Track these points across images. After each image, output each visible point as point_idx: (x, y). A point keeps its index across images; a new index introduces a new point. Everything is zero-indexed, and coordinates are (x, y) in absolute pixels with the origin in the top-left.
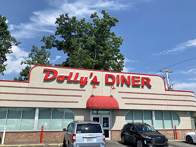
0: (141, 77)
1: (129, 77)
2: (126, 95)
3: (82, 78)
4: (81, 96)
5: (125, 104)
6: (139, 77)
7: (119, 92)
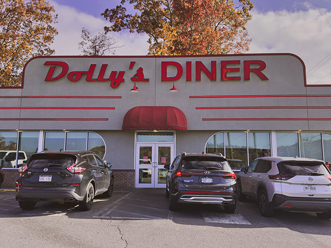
0: (242, 61)
1: (213, 64)
2: (205, 103)
3: (114, 73)
4: (114, 108)
5: (204, 120)
6: (238, 62)
7: (191, 97)
